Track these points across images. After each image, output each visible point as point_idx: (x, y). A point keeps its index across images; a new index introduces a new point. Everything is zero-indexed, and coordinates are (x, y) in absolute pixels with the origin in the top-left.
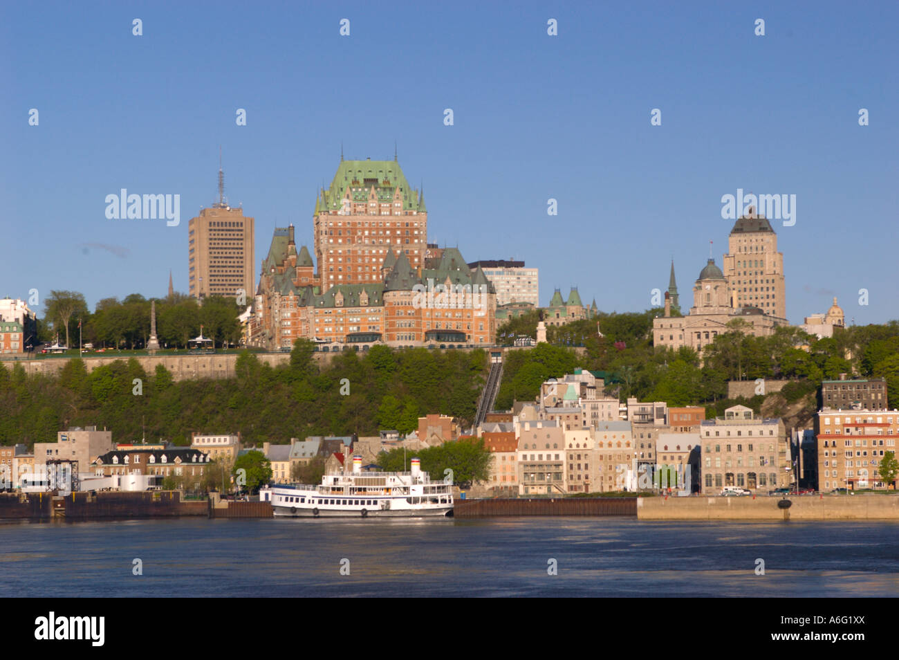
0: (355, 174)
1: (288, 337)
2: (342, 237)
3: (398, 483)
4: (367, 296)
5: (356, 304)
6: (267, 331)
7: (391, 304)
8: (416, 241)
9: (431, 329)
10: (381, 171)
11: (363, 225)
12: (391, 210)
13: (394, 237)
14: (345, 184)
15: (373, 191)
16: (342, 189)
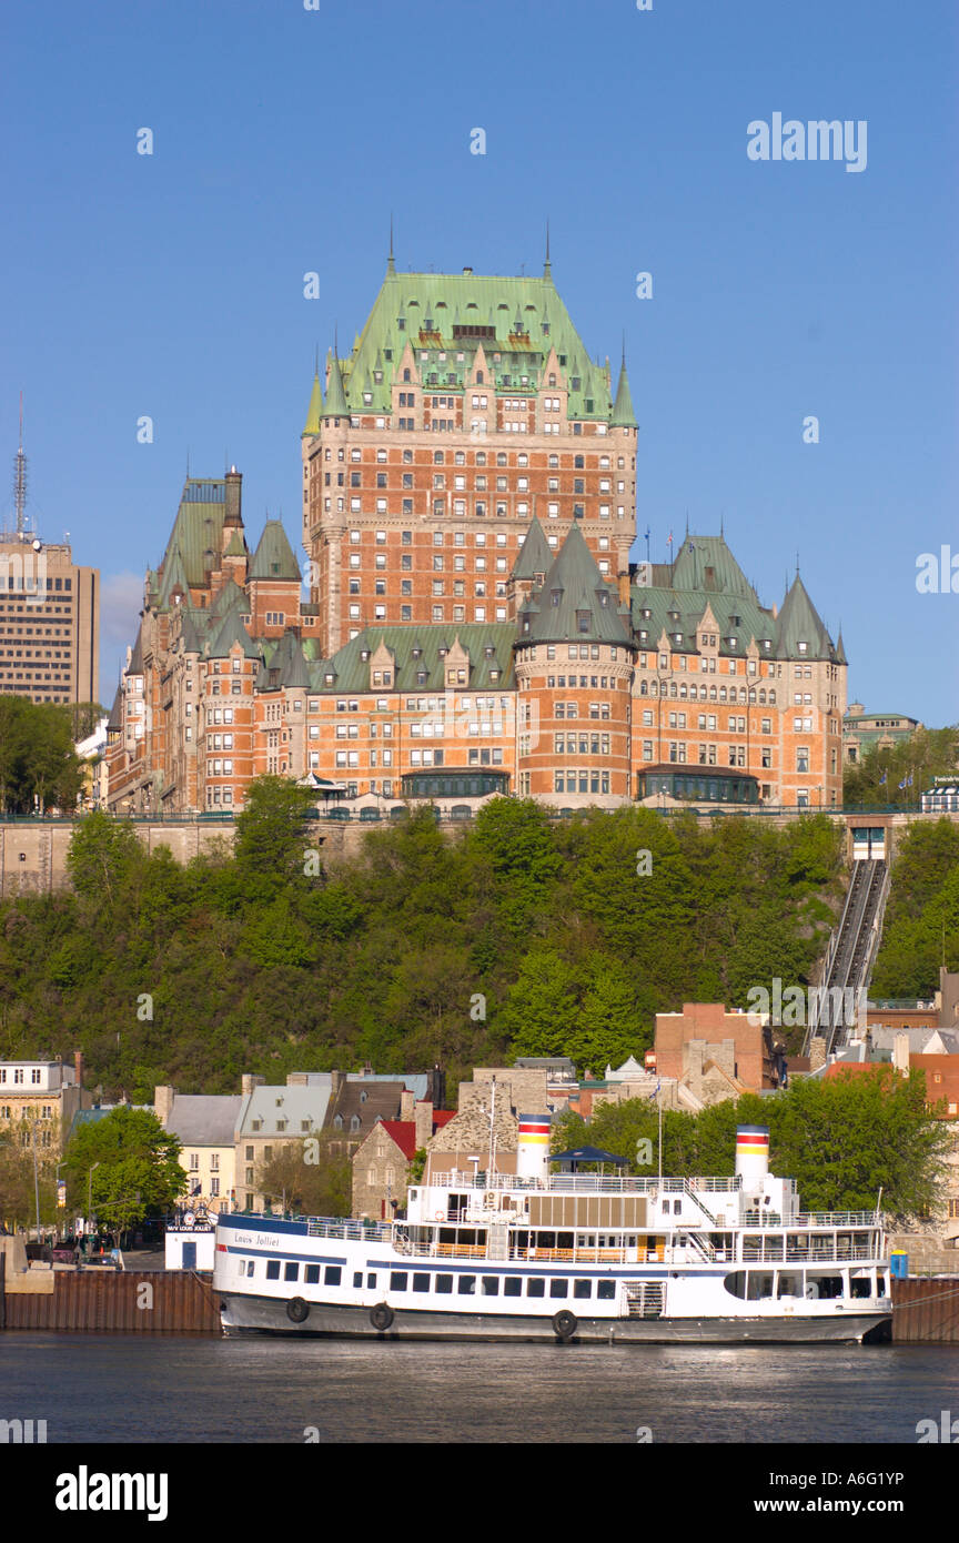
0: (429, 311)
1: (225, 781)
2: (387, 494)
3: (691, 1216)
4: (466, 659)
5: (433, 682)
6: (158, 775)
7: (540, 681)
8: (605, 511)
9: (655, 762)
10: (503, 307)
11: (449, 460)
12: (532, 418)
13: (540, 498)
14: (401, 342)
15: (481, 362)
16: (389, 355)
